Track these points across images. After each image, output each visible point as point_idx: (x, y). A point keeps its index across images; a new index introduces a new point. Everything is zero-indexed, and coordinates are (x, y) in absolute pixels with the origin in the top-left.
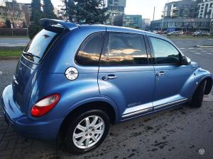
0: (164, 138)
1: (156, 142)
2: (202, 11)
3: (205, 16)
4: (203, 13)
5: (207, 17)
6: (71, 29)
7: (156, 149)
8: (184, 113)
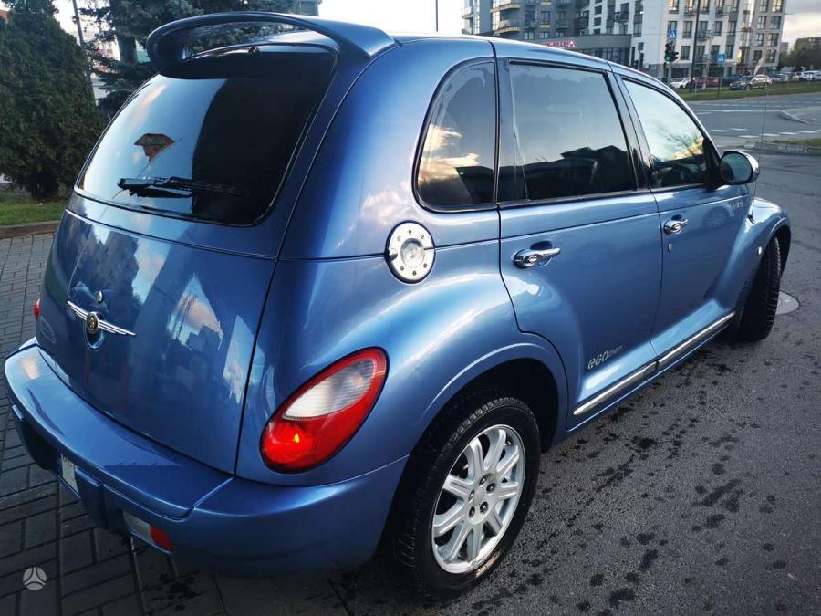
0: (718, 469)
1: (700, 490)
2: (599, 10)
3: (610, 27)
4: (604, 16)
5: (616, 30)
6: (371, 53)
7: (722, 517)
8: (723, 368)
